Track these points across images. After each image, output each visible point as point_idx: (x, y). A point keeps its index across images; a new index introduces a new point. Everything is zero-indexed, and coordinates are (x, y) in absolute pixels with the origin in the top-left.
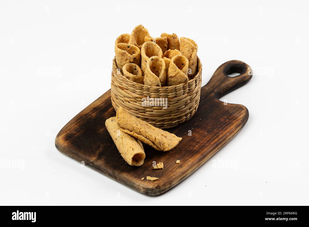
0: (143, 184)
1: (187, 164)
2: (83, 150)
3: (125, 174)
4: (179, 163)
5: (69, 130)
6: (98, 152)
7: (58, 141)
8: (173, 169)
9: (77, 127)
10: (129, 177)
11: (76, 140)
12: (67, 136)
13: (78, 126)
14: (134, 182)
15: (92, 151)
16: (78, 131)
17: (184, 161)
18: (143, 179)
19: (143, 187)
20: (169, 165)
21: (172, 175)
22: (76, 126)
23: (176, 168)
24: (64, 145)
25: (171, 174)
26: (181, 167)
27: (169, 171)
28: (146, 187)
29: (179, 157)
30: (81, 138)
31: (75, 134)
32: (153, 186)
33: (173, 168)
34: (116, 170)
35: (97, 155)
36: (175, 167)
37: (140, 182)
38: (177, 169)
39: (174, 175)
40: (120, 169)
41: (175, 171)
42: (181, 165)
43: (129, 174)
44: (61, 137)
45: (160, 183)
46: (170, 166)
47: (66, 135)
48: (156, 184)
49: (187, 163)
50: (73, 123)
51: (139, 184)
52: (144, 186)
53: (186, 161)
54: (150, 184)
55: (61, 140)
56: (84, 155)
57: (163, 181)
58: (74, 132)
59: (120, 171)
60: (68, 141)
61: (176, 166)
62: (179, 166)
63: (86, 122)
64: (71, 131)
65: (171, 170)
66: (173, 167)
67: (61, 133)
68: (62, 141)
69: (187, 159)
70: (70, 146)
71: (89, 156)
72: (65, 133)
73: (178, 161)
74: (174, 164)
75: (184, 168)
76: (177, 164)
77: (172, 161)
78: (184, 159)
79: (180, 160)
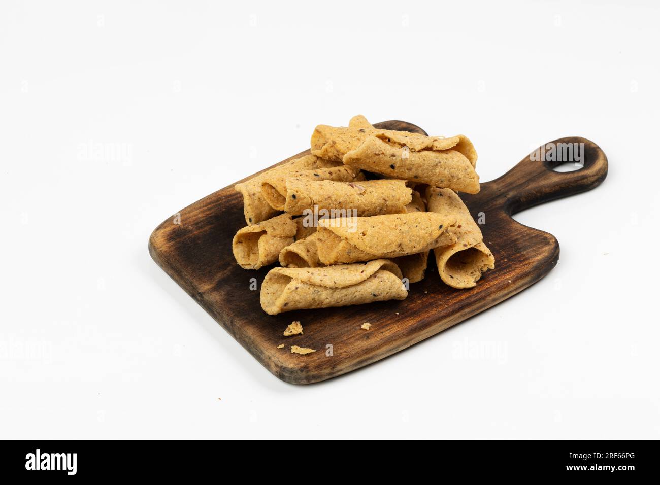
0: (278, 358)
1: (382, 335)
3: (252, 330)
4: (368, 329)
8: (351, 338)
10: (258, 338)
12: (174, 232)
14: (262, 348)
17: (379, 327)
18: (282, 346)
19: (276, 363)
20: (346, 329)
23: (358, 337)
24: (161, 249)
26: (368, 338)
27: (341, 340)
28: (280, 365)
32: (296, 365)
36: (355, 336)
37: (273, 352)
38: (358, 340)
41: (352, 344)
42: (368, 334)
43: (260, 332)
44: (162, 231)
46: (348, 331)
49: (383, 333)
51: (270, 355)
53: (383, 327)
54: (292, 360)
60: (171, 243)
61: (358, 335)
62: (365, 335)
65: (345, 339)
66: (352, 336)
68: (160, 241)
69: (387, 325)
71: (199, 279)
73: (366, 326)
74: (356, 330)
75: (373, 341)
76: (362, 331)
77: (355, 323)
78: (382, 322)
79: (371, 324)
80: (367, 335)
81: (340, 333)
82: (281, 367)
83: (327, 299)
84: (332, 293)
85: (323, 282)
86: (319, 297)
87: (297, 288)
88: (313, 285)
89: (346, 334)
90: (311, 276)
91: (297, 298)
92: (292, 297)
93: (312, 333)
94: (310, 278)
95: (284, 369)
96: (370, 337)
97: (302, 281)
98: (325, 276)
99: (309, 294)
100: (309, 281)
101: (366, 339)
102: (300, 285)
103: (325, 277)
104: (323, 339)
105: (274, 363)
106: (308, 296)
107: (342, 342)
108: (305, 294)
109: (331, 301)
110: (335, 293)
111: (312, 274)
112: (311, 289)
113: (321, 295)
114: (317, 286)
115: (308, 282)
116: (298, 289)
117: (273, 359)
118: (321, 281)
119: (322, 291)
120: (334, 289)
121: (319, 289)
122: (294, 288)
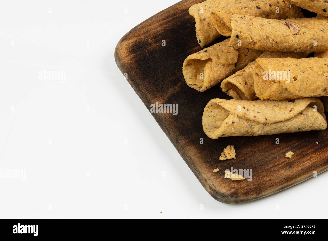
0: (213, 182)
1: (302, 165)
2: (149, 80)
3: (193, 151)
4: (291, 157)
5: (144, 33)
6: (170, 91)
7: (119, 49)
8: (276, 166)
9: (160, 31)
10: (197, 159)
11: (147, 57)
12: (136, 45)
13: (162, 30)
14: (200, 170)
15: (162, 87)
16: (157, 40)
17: (300, 156)
18: (217, 170)
19: (211, 186)
20: (272, 156)
21: (268, 179)
22: (159, 29)
23: (282, 165)
24: (124, 61)
25: (267, 177)
26: (290, 167)
27: (267, 168)
28: (214, 188)
29: (296, 145)
30: (156, 55)
31: (150, 44)
32: (227, 190)
33: (275, 164)
34: (183, 137)
35: (165, 98)
36: (280, 164)
37: (209, 175)
38: (282, 168)
39: (270, 180)
40: (189, 138)
41: (276, 172)
42: (291, 162)
43: (200, 153)
44: (126, 43)
45: (242, 188)
46: (274, 158)
47: (136, 41)
48: (234, 188)
49: (303, 162)
50: (156, 22)
51: (206, 178)
52: (213, 184)
53: (304, 157)
54: (224, 185)
55: (124, 49)
56: (147, 90)
57: (247, 186)
58: (150, 41)
59: (188, 142)
60: (133, 56)
61: (282, 163)
62: (288, 164)
63: (178, 26)
64: (146, 36)
65: (271, 166)
66: (277, 163)
67: (130, 36)
68: (123, 52)
69: (307, 155)
70: (133, 66)
71: (154, 94)
72: (136, 39)
73: (289, 154)
74: (281, 157)
75: (294, 170)
76: (286, 159)
77: (280, 150)
78: (303, 151)
79: (293, 152)
80: (290, 164)
81: (267, 159)
82: (215, 191)
83: (259, 131)
84: (263, 127)
85: (256, 118)
86: (252, 130)
87: (233, 123)
88: (248, 120)
89: (272, 161)
90: (246, 112)
91: (233, 131)
92: (229, 130)
93: (243, 158)
94: (245, 114)
95: (217, 193)
96: (292, 166)
97: (238, 116)
98: (258, 112)
99: (243, 127)
100: (244, 116)
101: (289, 168)
102: (236, 120)
103: (258, 114)
104: (252, 165)
105: (209, 186)
106: (242, 129)
107: (268, 169)
108: (240, 128)
109: (261, 133)
110: (266, 127)
111: (247, 110)
112: (246, 123)
113: (253, 128)
114: (251, 121)
115: (244, 118)
116: (235, 124)
117: (209, 182)
118: (255, 117)
119: (255, 125)
120: (265, 124)
121: (253, 124)
122: (231, 123)
